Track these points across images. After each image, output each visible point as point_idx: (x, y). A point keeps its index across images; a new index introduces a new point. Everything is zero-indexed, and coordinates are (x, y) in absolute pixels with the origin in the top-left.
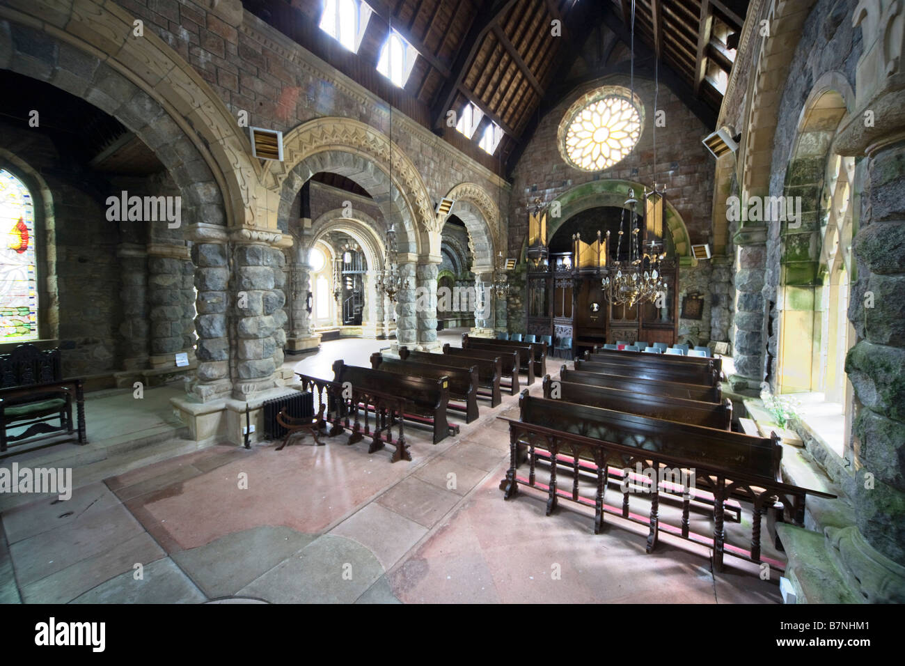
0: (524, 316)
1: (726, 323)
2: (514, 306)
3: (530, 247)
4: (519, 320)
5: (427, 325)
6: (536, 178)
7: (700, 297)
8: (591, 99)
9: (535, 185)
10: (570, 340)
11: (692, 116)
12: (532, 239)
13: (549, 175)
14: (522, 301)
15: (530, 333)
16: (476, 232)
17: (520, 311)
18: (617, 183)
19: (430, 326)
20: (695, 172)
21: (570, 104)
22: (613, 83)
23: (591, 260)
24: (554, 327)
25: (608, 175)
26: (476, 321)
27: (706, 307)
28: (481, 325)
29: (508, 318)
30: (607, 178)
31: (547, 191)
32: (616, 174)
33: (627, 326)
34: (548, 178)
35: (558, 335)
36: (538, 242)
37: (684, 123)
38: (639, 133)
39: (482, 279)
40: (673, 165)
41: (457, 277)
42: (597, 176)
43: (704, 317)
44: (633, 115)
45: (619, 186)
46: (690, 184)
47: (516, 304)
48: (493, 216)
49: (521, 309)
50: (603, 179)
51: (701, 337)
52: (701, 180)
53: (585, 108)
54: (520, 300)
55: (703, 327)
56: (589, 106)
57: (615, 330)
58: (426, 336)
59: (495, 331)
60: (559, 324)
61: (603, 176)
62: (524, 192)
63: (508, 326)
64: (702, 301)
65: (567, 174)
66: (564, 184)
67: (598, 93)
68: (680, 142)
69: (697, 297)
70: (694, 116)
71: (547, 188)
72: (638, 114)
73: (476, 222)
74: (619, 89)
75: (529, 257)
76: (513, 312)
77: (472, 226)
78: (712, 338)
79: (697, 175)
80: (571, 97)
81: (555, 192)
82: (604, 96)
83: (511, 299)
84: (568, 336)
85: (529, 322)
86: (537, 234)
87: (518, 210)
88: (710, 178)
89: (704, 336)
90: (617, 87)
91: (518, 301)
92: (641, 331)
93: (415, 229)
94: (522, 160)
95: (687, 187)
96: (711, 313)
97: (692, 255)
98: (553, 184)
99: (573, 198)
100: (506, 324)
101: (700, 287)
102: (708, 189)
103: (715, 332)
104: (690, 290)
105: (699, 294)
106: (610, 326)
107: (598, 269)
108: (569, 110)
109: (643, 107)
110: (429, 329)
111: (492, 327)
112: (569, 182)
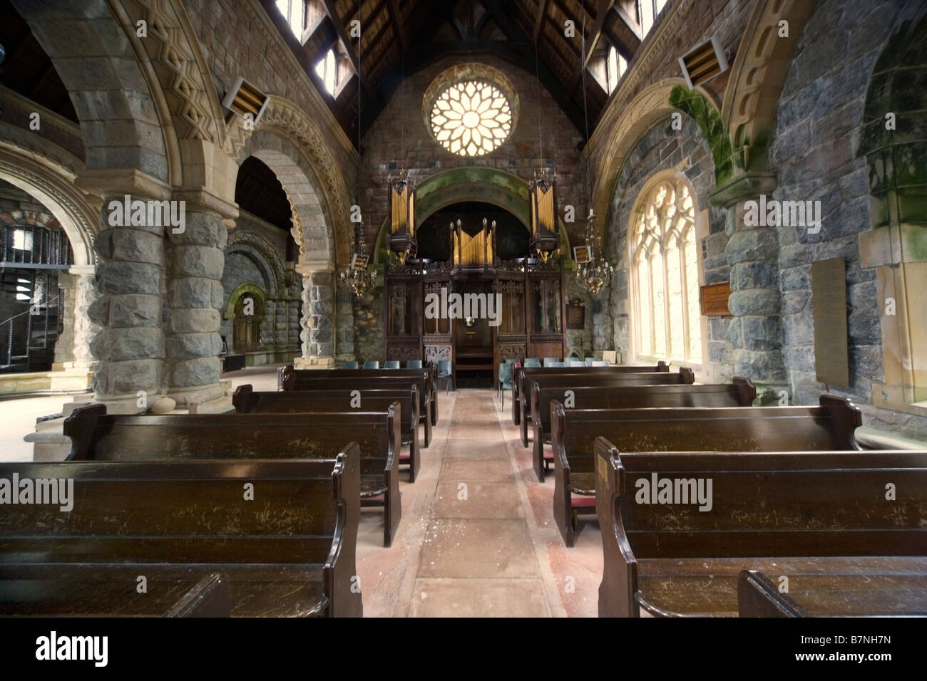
0: (380, 335)
1: (609, 331)
2: (363, 323)
3: (393, 236)
4: (373, 342)
5: (189, 346)
6: (395, 152)
7: (581, 305)
8: (460, 75)
9: (393, 161)
10: (450, 363)
11: (563, 115)
12: (395, 224)
13: (412, 151)
14: (375, 316)
15: (390, 358)
16: (308, 208)
17: (374, 329)
18: (494, 173)
19: (201, 349)
20: (569, 173)
21: (436, 73)
22: (486, 62)
23: (476, 257)
24: (424, 348)
25: (484, 162)
26: (304, 347)
27: (587, 314)
28: (314, 352)
29: (356, 340)
30: (483, 166)
31: (410, 171)
32: (492, 162)
33: (516, 340)
34: (411, 154)
35: (430, 358)
36: (404, 228)
37: (557, 121)
38: (511, 125)
39: (316, 281)
40: (548, 162)
41: (269, 294)
42: (470, 161)
43: (586, 326)
44: (504, 105)
45: (496, 177)
46: (565, 185)
47: (368, 320)
48: (335, 186)
49: (376, 325)
50: (478, 165)
51: (584, 348)
52: (575, 182)
53: (452, 86)
54: (373, 313)
55: (586, 336)
56: (457, 84)
57: (503, 345)
58: (187, 372)
59: (336, 361)
60: (432, 343)
61: (479, 162)
62: (378, 168)
63: (356, 352)
64: (583, 308)
65: (434, 156)
66: (432, 165)
67: (468, 70)
68: (553, 139)
69: (578, 304)
70: (565, 117)
71: (411, 168)
72: (509, 105)
73: (309, 188)
74: (491, 71)
75: (392, 249)
76: (362, 331)
77: (301, 196)
78: (596, 347)
79: (571, 176)
80: (437, 64)
81: (420, 174)
82: (473, 77)
83: (361, 313)
84: (445, 358)
85: (389, 344)
86: (403, 217)
87: (370, 191)
88: (582, 180)
89: (587, 346)
90: (489, 67)
91: (370, 316)
92: (529, 345)
93: (163, 125)
94: (375, 125)
95: (563, 187)
96: (592, 321)
97: (573, 258)
98: (418, 163)
99: (443, 183)
100: (352, 349)
101: (580, 293)
102: (581, 191)
103: (600, 341)
104: (571, 296)
105: (580, 301)
106: (498, 340)
107: (486, 266)
108: (436, 79)
109: (517, 96)
110: (197, 356)
111: (330, 354)
112: (438, 164)
